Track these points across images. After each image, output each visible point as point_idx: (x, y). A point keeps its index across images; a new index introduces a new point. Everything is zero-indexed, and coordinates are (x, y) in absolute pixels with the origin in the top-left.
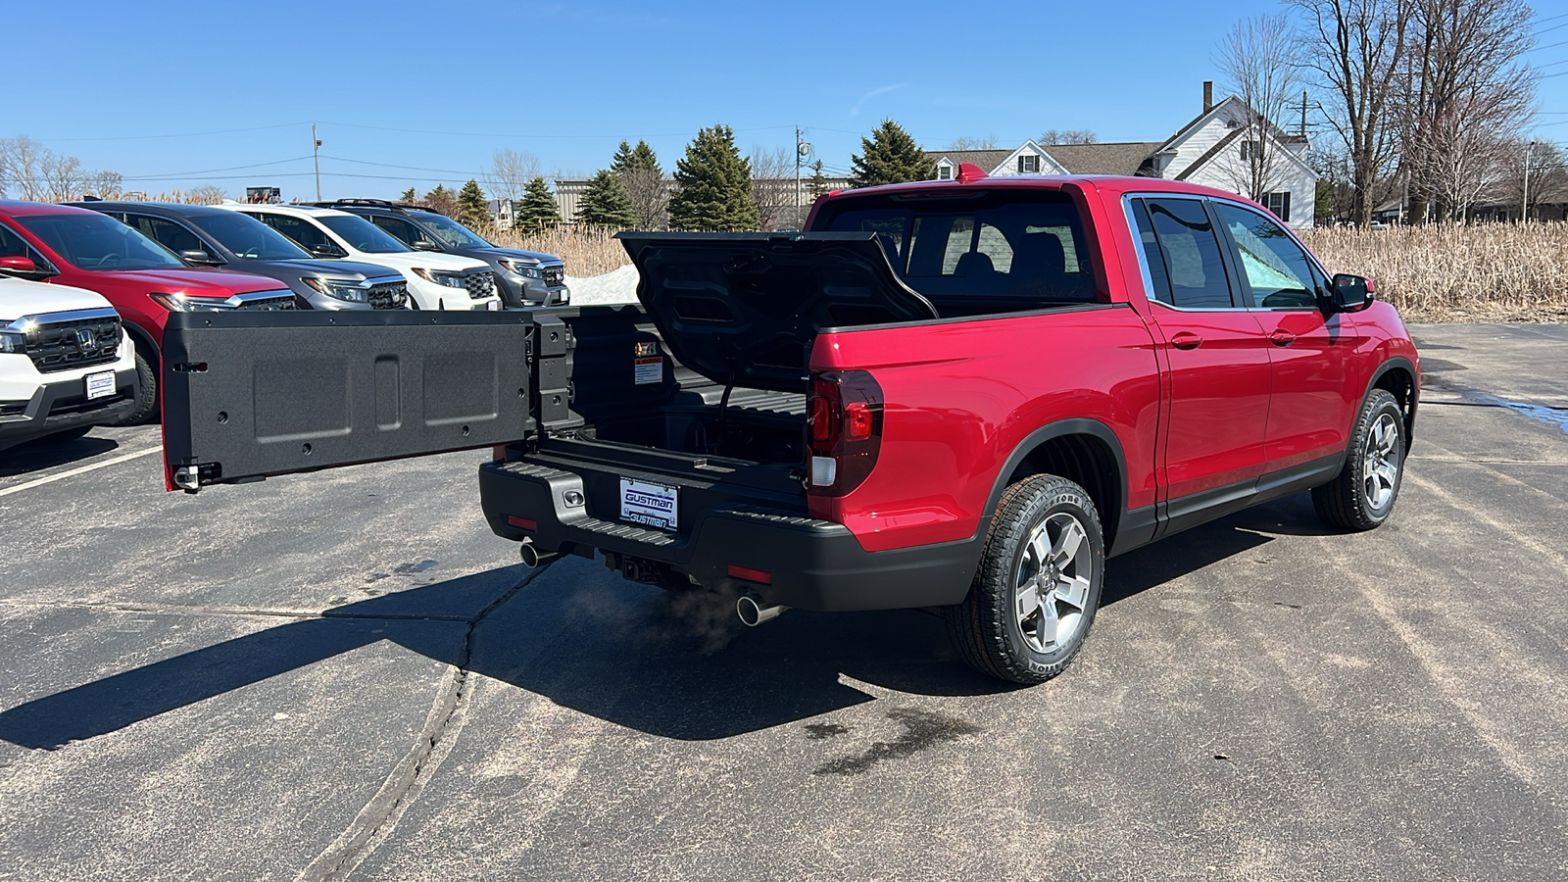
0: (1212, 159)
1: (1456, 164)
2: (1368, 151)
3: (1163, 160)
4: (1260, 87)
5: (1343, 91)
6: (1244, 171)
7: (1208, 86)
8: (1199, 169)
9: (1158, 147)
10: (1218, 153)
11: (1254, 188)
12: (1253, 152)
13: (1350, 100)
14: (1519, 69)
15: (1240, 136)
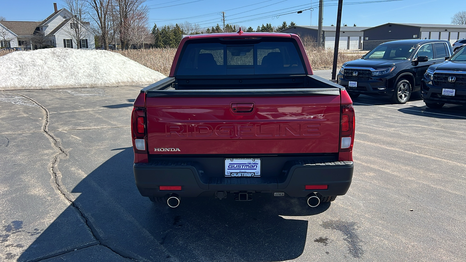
0: (62, 28)
1: (136, 32)
2: (105, 27)
3: (44, 28)
4: (74, 6)
5: (96, 9)
6: (73, 31)
7: (55, 4)
8: (58, 31)
9: (40, 23)
10: (64, 26)
11: (77, 38)
12: (75, 26)
13: (98, 12)
14: (145, 6)
15: (70, 21)
